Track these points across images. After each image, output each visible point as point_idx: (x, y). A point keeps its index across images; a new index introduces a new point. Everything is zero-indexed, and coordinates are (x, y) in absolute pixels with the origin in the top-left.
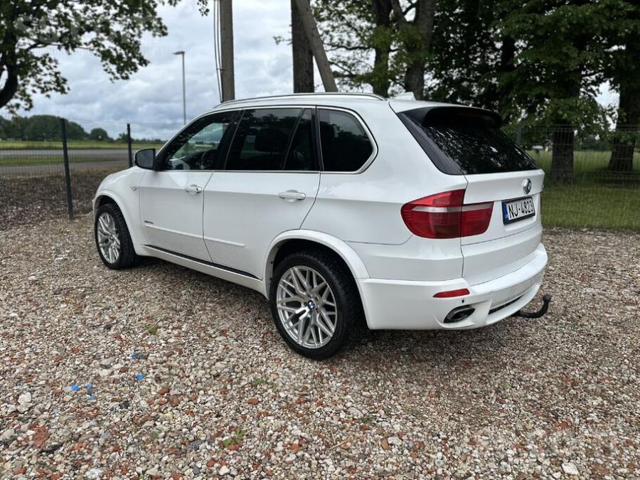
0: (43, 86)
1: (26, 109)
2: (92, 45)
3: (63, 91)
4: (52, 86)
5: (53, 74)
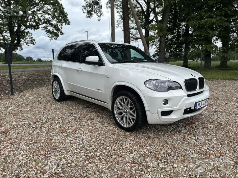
0: (26, 42)
1: (20, 50)
2: (44, 28)
3: (33, 44)
4: (30, 42)
5: (30, 38)
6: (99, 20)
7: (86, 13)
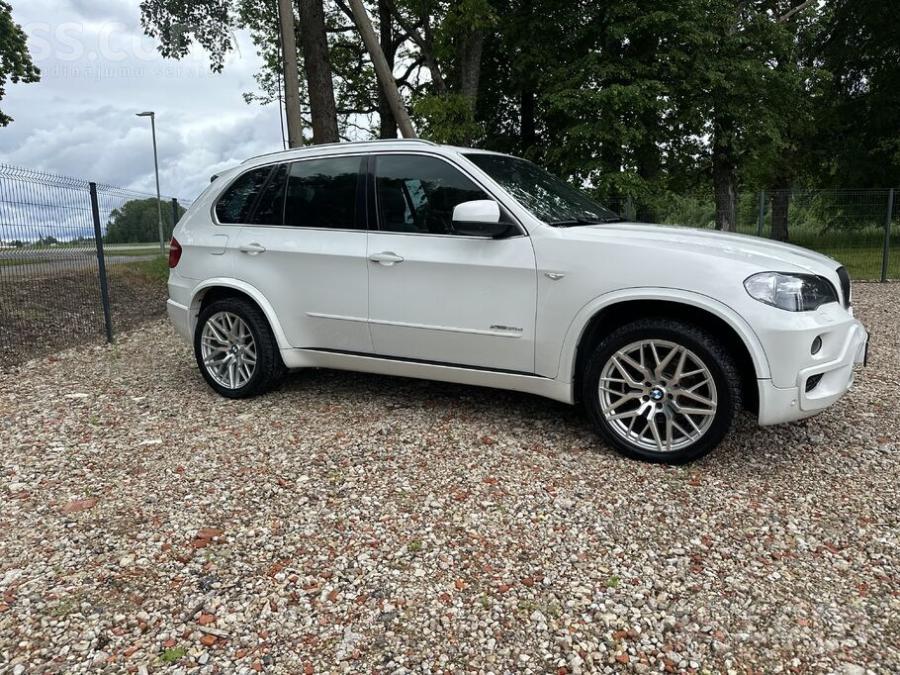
6: (216, 66)
7: (157, 37)
